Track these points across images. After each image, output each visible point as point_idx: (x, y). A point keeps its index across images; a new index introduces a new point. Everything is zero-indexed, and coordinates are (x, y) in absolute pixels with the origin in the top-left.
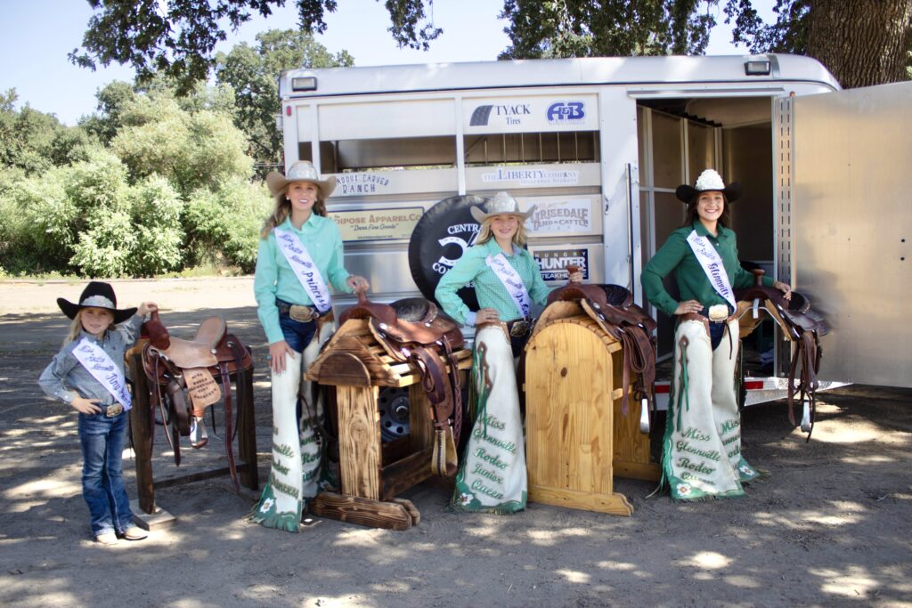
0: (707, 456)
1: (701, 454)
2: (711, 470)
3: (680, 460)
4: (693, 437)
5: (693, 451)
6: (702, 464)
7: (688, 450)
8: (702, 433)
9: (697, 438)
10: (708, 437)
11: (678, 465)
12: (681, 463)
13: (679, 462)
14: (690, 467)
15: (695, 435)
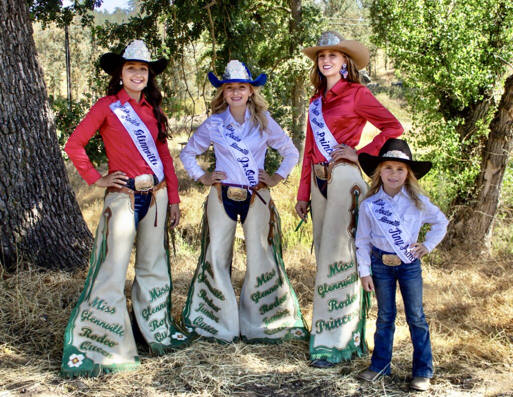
0: (110, 329)
1: (105, 326)
2: (114, 344)
3: (83, 329)
4: (98, 308)
5: (97, 322)
6: (105, 336)
7: (91, 320)
8: (108, 305)
9: (102, 309)
10: (114, 309)
11: (80, 335)
12: (83, 332)
13: (81, 332)
14: (92, 338)
15: (101, 306)
